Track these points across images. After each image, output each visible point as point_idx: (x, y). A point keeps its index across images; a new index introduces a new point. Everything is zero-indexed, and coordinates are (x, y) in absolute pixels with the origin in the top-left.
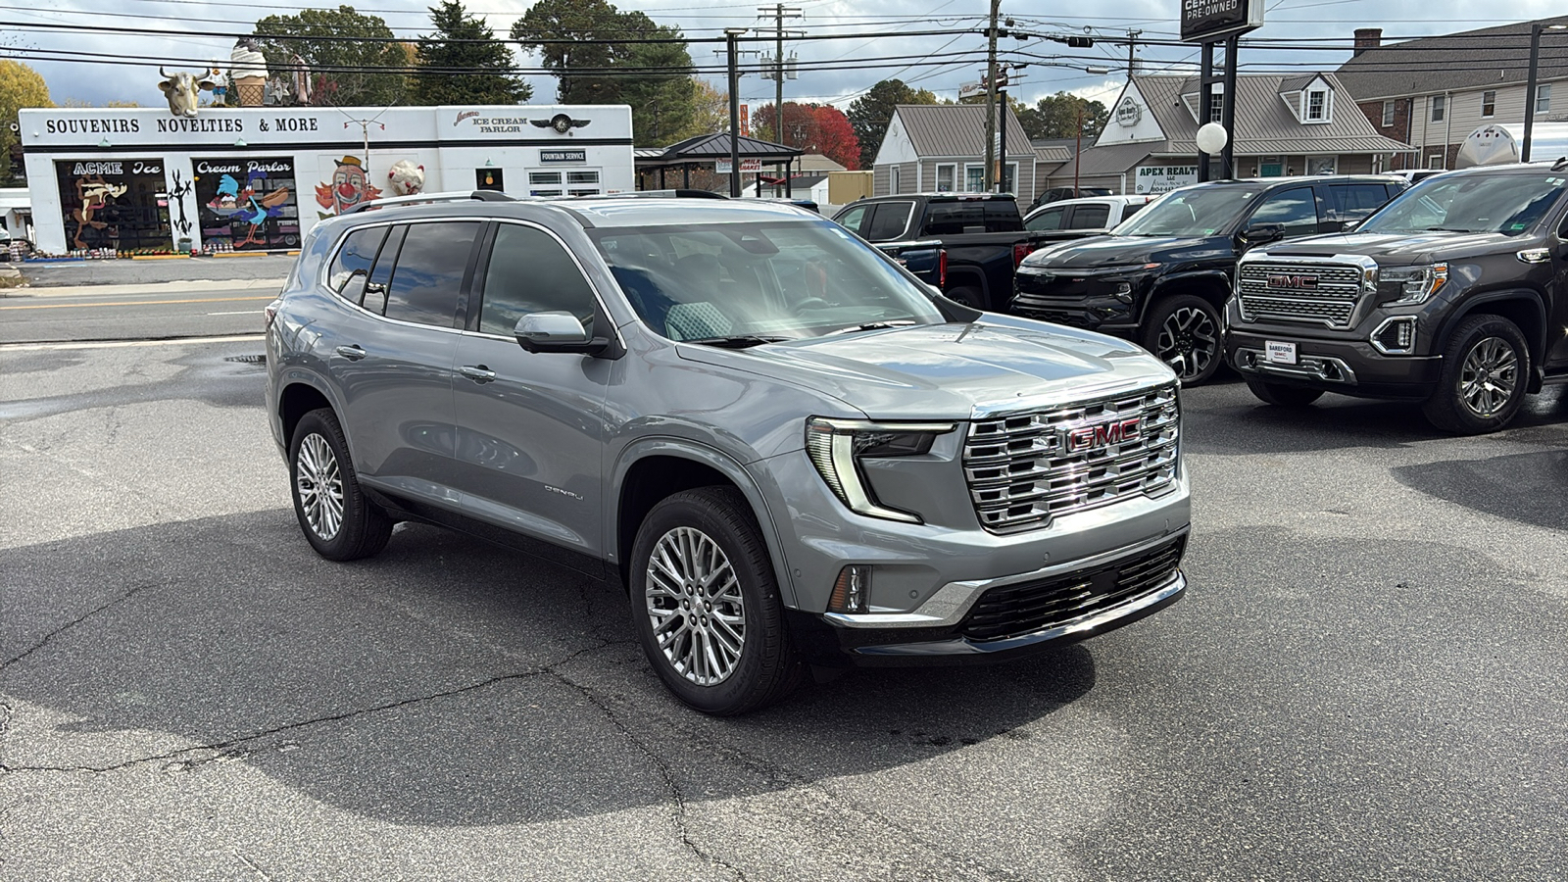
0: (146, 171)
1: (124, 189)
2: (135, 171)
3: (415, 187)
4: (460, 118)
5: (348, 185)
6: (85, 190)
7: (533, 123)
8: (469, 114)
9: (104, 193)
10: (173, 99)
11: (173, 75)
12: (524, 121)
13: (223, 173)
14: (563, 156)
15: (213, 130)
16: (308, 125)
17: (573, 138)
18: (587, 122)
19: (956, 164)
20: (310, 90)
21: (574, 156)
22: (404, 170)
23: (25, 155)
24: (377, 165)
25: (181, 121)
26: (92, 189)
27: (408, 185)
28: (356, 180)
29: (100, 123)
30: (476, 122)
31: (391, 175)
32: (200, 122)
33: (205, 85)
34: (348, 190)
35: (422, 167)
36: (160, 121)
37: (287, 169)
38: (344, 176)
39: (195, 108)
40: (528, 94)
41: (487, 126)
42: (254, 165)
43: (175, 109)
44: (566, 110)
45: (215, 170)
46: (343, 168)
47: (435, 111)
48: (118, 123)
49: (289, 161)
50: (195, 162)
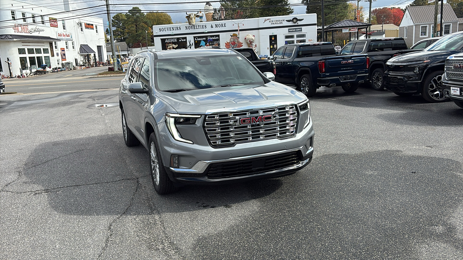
0: (182, 40)
1: (177, 45)
2: (180, 41)
3: (252, 42)
4: (265, 21)
5: (234, 42)
6: (168, 46)
7: (286, 21)
8: (268, 19)
9: (172, 47)
10: (189, 20)
11: (189, 14)
12: (284, 20)
13: (202, 40)
14: (295, 30)
15: (199, 28)
16: (224, 25)
17: (298, 24)
18: (303, 19)
19: (428, 25)
20: (224, 15)
21: (298, 30)
22: (249, 37)
23: (154, 38)
24: (242, 35)
25: (191, 26)
26: (170, 46)
27: (250, 41)
28: (236, 40)
29: (172, 28)
30: (270, 21)
31: (245, 39)
32: (196, 26)
33: (197, 16)
34: (234, 43)
35: (254, 36)
36: (186, 27)
37: (218, 38)
38: (233, 39)
39: (194, 23)
40: (293, 12)
41: (273, 23)
42: (209, 37)
43: (190, 23)
44: (296, 16)
45: (199, 39)
46: (233, 37)
47: (258, 19)
48: (176, 28)
49: (218, 36)
50: (195, 37)
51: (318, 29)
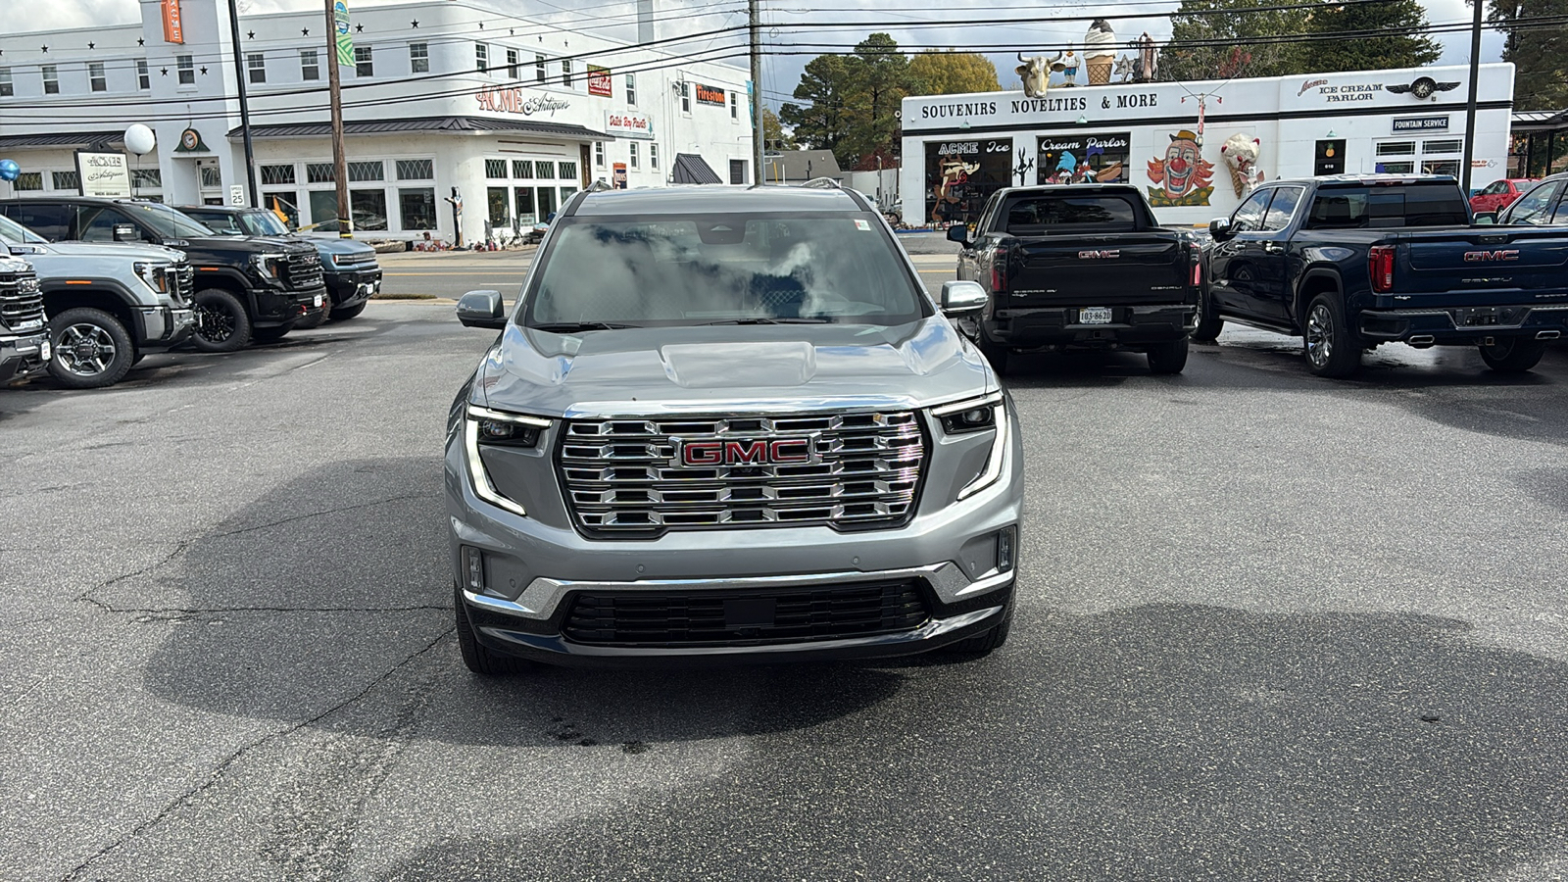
0: (997, 149)
1: (977, 166)
2: (988, 150)
3: (1247, 161)
4: (1306, 87)
5: (1181, 159)
6: (946, 168)
7: (1389, 88)
8: (1316, 83)
9: (961, 171)
11: (1029, 59)
12: (1378, 87)
13: (1065, 150)
14: (1420, 124)
15: (1059, 109)
16: (1148, 101)
17: (1436, 103)
18: (1459, 83)
20: (1155, 66)
21: (1434, 123)
22: (1237, 144)
23: (903, 138)
24: (1212, 139)
25: (1032, 102)
26: (952, 167)
27: (1239, 159)
28: (1189, 155)
29: (965, 107)
30: (1323, 91)
31: (1224, 149)
32: (1048, 102)
33: (1057, 67)
34: (1179, 164)
35: (1257, 141)
36: (1014, 103)
37: (1124, 145)
38: (1177, 150)
39: (1044, 89)
41: (1335, 95)
42: (1093, 141)
43: (1028, 91)
44: (1431, 72)
45: (1057, 147)
46: (1177, 143)
47: (1279, 81)
48: (979, 106)
49: (1126, 136)
50: (1040, 140)
51: (1514, 124)
